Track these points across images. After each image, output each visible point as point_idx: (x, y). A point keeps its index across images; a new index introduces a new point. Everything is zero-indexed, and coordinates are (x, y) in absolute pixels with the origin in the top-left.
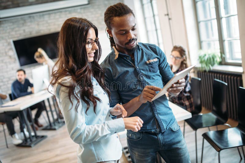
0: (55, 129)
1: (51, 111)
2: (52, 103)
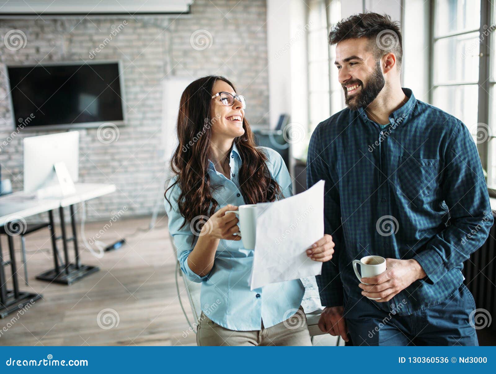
0: (65, 283)
1: (64, 237)
2: (68, 219)
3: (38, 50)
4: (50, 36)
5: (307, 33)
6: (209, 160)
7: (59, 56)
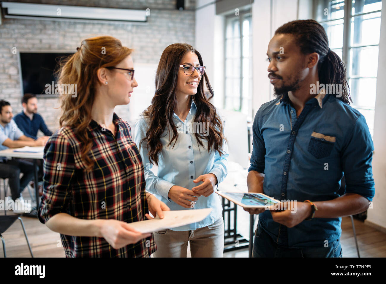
3: (41, 41)
4: (50, 32)
5: (225, 39)
6: (175, 115)
7: (56, 46)
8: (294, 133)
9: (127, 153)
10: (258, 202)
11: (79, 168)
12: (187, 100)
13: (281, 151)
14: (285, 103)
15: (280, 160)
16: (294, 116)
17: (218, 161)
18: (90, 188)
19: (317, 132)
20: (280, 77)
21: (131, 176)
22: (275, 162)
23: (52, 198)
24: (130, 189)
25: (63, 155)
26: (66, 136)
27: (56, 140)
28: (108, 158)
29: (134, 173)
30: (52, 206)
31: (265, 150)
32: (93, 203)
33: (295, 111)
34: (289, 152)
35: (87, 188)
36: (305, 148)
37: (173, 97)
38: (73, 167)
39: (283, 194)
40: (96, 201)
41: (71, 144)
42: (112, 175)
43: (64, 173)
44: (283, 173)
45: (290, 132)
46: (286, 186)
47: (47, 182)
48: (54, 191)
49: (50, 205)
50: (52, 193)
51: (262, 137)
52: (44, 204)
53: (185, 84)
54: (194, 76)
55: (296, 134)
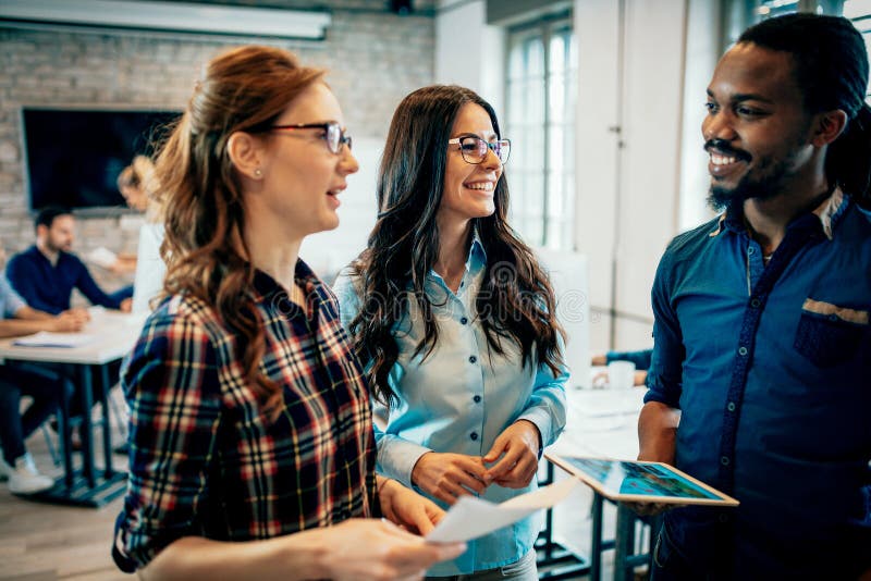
3: (73, 82)
4: (96, 61)
5: (507, 82)
6: (433, 274)
7: (109, 95)
8: (756, 303)
9: (340, 367)
10: (652, 485)
11: (234, 404)
12: (463, 235)
13: (722, 351)
14: (733, 229)
15: (720, 373)
16: (757, 261)
17: (542, 390)
18: (253, 463)
19: (817, 300)
20: (742, 155)
21: (349, 432)
22: (707, 377)
23: (159, 502)
24: (347, 466)
25: (190, 369)
26: (195, 318)
27: (169, 328)
28: (297, 381)
29: (354, 423)
30: (160, 524)
31: (683, 349)
32: (263, 505)
33: (758, 250)
34: (744, 351)
35: (244, 464)
36: (787, 340)
37: (431, 225)
38: (216, 403)
39: (725, 461)
40: (270, 498)
41: (212, 339)
42: (314, 426)
43: (194, 422)
44: (727, 405)
45: (746, 301)
46: (733, 440)
47: (145, 451)
48: (165, 482)
49: (155, 522)
50: (159, 485)
51: (675, 317)
52: (134, 518)
53: (460, 188)
54: (485, 165)
55: (762, 308)
